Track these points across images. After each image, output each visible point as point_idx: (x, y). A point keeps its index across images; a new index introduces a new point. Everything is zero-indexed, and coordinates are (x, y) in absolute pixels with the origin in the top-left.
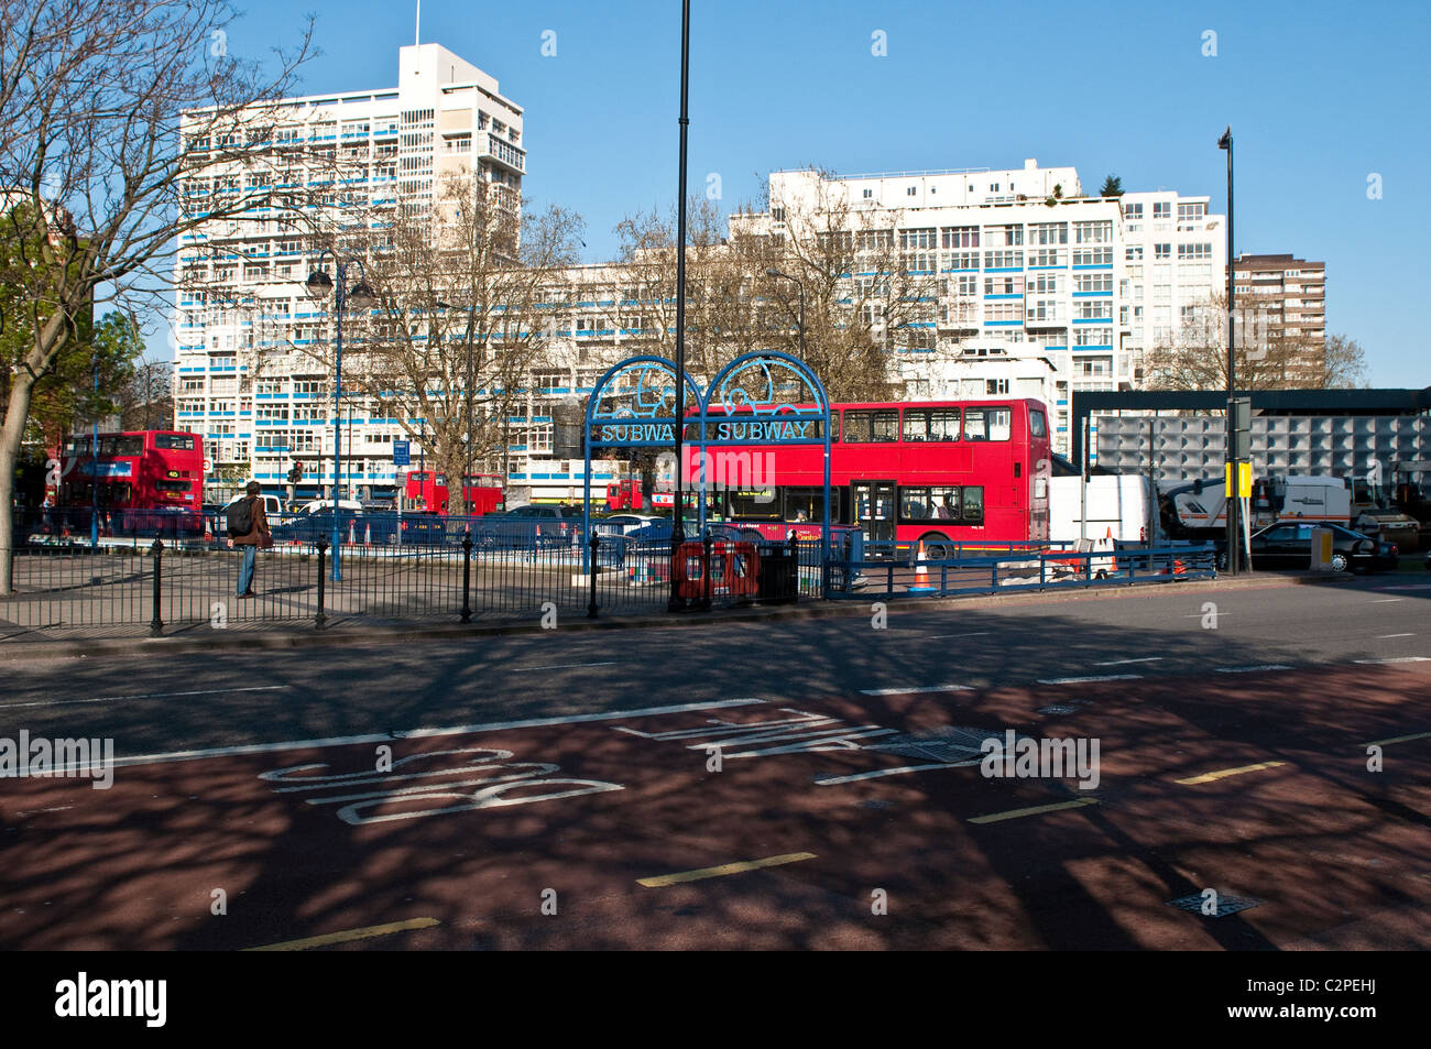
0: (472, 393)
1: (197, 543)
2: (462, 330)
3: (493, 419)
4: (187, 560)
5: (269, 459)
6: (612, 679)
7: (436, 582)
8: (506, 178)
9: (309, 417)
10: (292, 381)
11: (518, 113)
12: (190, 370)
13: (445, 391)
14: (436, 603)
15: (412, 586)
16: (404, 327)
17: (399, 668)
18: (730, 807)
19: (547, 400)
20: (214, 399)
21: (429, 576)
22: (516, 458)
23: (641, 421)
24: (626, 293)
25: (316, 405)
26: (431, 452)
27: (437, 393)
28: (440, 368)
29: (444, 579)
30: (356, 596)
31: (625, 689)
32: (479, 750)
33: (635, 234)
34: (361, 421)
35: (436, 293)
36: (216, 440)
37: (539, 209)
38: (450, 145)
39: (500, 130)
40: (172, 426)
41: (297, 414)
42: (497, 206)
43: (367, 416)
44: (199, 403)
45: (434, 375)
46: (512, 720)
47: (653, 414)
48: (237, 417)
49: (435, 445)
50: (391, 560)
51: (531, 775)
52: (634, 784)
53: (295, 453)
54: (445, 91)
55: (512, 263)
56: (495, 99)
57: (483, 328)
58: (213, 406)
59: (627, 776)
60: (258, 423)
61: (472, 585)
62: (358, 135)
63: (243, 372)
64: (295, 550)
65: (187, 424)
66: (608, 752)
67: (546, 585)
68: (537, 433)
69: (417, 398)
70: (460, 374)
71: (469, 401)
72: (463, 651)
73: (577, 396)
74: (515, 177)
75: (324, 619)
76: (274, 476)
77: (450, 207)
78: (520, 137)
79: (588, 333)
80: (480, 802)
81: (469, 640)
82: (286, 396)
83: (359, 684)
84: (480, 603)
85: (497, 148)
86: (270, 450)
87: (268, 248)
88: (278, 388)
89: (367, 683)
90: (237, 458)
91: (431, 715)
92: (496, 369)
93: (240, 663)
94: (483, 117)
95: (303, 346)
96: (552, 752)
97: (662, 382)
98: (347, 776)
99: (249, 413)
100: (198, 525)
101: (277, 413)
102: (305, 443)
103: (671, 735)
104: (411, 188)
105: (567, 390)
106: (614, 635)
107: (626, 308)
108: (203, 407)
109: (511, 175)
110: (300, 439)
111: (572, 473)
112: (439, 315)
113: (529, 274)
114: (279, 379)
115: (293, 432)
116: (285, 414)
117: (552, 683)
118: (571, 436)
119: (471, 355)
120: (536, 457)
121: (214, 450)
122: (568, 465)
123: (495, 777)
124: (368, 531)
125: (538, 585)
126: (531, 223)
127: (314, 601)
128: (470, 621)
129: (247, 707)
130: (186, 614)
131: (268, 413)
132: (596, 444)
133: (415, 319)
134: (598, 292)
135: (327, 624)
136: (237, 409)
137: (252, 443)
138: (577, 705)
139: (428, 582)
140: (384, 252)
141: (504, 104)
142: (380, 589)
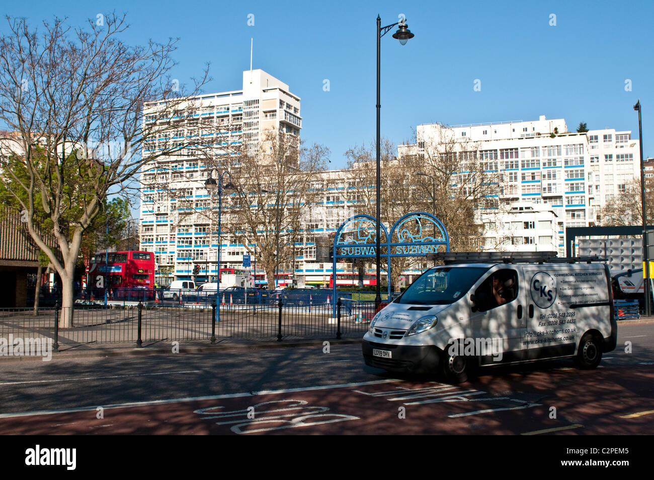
0: (278, 232)
1: (152, 304)
2: (274, 202)
3: (288, 244)
4: (149, 312)
5: (183, 263)
6: (349, 368)
7: (266, 322)
8: (293, 130)
9: (201, 244)
10: (194, 227)
11: (298, 100)
12: (147, 222)
13: (267, 231)
14: (266, 332)
15: (256, 324)
16: (246, 201)
17: (250, 363)
18: (409, 428)
19: (313, 234)
20: (158, 236)
21: (263, 319)
22: (298, 262)
23: (360, 245)
24: (350, 184)
25: (205, 238)
26: (259, 260)
27: (262, 232)
28: (263, 220)
29: (270, 320)
30: (229, 329)
31: (356, 372)
32: (292, 400)
33: (354, 156)
34: (226, 245)
35: (261, 185)
36: (158, 255)
37: (308, 145)
38: (266, 116)
39: (290, 108)
40: (139, 248)
41: (196, 242)
42: (289, 144)
43: (228, 243)
44: (151, 238)
45: (260, 223)
46: (306, 387)
47: (365, 242)
48: (168, 244)
49: (261, 256)
50: (241, 311)
51: (317, 412)
52: (363, 417)
53: (195, 261)
54: (264, 91)
55: (296, 171)
56: (287, 94)
57: (283, 201)
58: (157, 239)
59: (360, 413)
60: (178, 246)
61: (283, 323)
62: (224, 112)
63: (172, 223)
64: (198, 307)
65: (145, 247)
66: (351, 402)
67: (317, 323)
68: (308, 250)
69: (252, 234)
70: (273, 223)
71: (277, 236)
72: (280, 355)
73: (327, 232)
74: (297, 130)
75: (215, 339)
76: (186, 271)
77: (268, 145)
78: (299, 111)
79: (332, 203)
80: (294, 424)
81: (281, 349)
82: (191, 234)
83: (234, 370)
84: (286, 332)
85: (288, 117)
86: (184, 259)
87: (183, 165)
88: (187, 230)
89: (237, 369)
90: (168, 263)
91: (269, 385)
92: (289, 220)
93: (177, 360)
94: (281, 103)
95: (200, 211)
96: (324, 402)
97: (368, 226)
98: (234, 412)
99: (174, 242)
100: (152, 295)
101: (187, 242)
102: (200, 256)
103: (378, 394)
104: (249, 136)
105: (322, 229)
106: (348, 347)
107: (350, 191)
108: (152, 239)
109: (295, 129)
110: (197, 254)
111: (325, 269)
112: (263, 195)
113: (305, 176)
114: (188, 226)
115: (194, 250)
116: (191, 242)
117: (321, 370)
118: (325, 252)
119: (277, 214)
120: (307, 262)
121: (158, 259)
122: (323, 265)
123: (299, 413)
124: (231, 298)
125: (313, 323)
126: (305, 152)
127: (210, 331)
128: (282, 341)
129: (184, 381)
130: (153, 337)
131: (183, 242)
132: (338, 256)
133: (252, 197)
134: (337, 183)
135: (216, 342)
136: (168, 240)
137: (175, 256)
138: (334, 380)
139: (263, 322)
140: (237, 166)
141: (291, 96)
142: (240, 325)
